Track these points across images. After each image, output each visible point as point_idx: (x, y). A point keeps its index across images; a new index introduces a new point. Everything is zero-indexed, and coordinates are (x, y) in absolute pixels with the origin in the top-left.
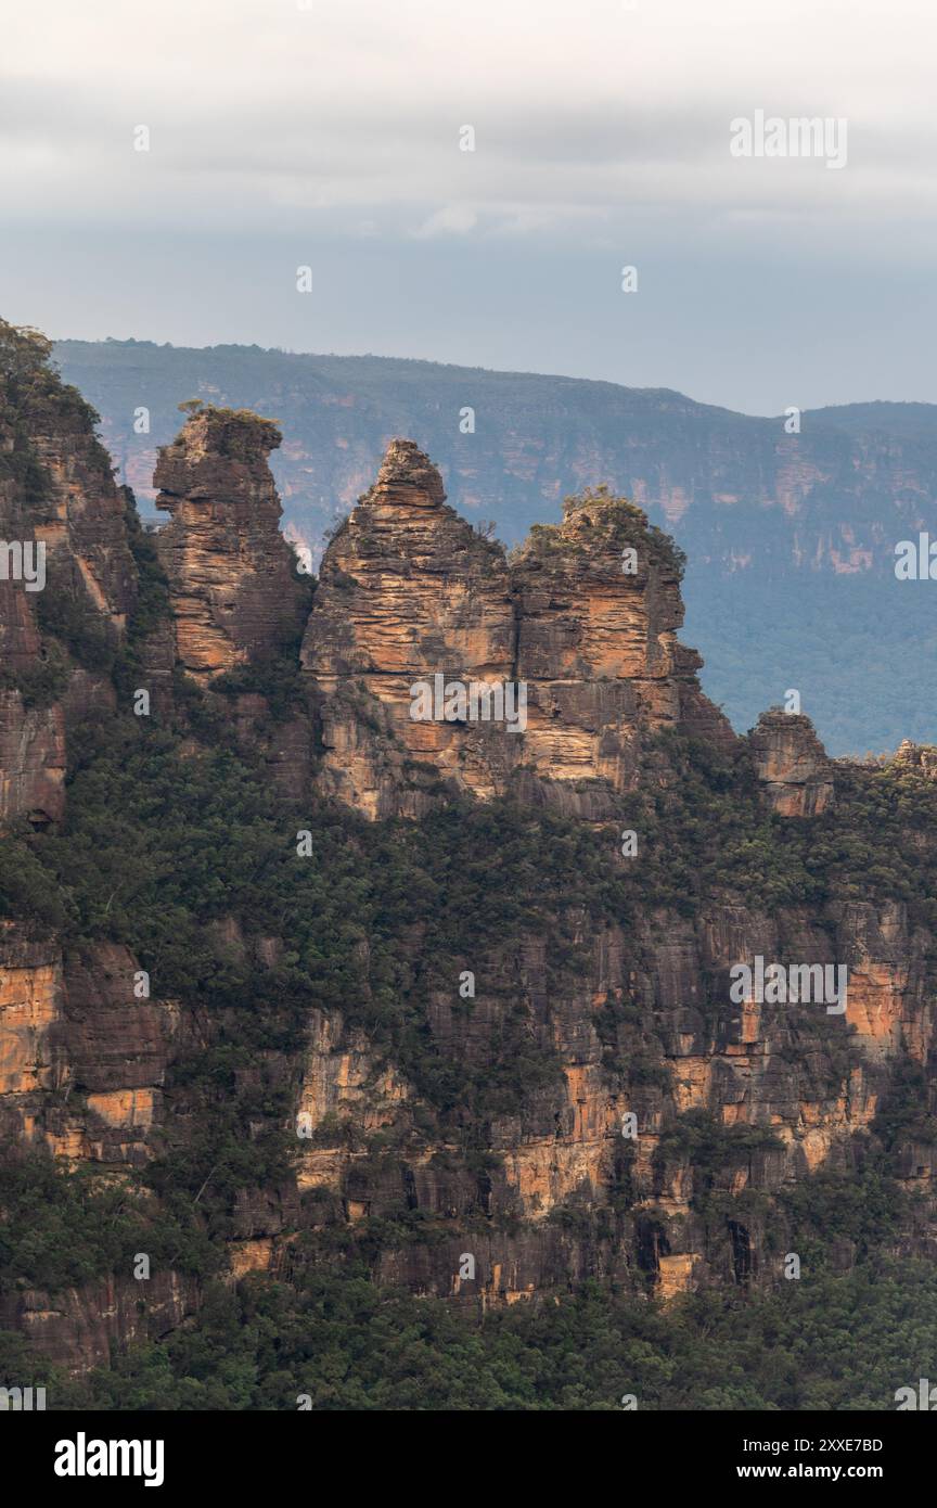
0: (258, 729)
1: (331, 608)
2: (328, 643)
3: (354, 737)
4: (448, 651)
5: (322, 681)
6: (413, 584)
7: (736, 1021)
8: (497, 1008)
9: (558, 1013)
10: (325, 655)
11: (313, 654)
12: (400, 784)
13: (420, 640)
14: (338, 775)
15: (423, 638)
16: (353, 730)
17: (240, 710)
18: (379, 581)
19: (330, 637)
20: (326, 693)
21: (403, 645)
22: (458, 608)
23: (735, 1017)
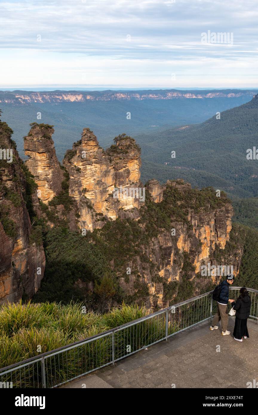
0: (63, 214)
1: (76, 177)
2: (76, 187)
3: (87, 212)
4: (103, 183)
5: (75, 197)
6: (93, 167)
7: (169, 260)
8: (134, 278)
9: (146, 274)
10: (76, 190)
11: (72, 191)
12: (96, 220)
13: (96, 181)
14: (84, 223)
15: (97, 181)
16: (87, 210)
17: (58, 210)
18: (86, 167)
19: (77, 185)
20: (77, 201)
21: (92, 183)
22: (104, 172)
23: (169, 259)
